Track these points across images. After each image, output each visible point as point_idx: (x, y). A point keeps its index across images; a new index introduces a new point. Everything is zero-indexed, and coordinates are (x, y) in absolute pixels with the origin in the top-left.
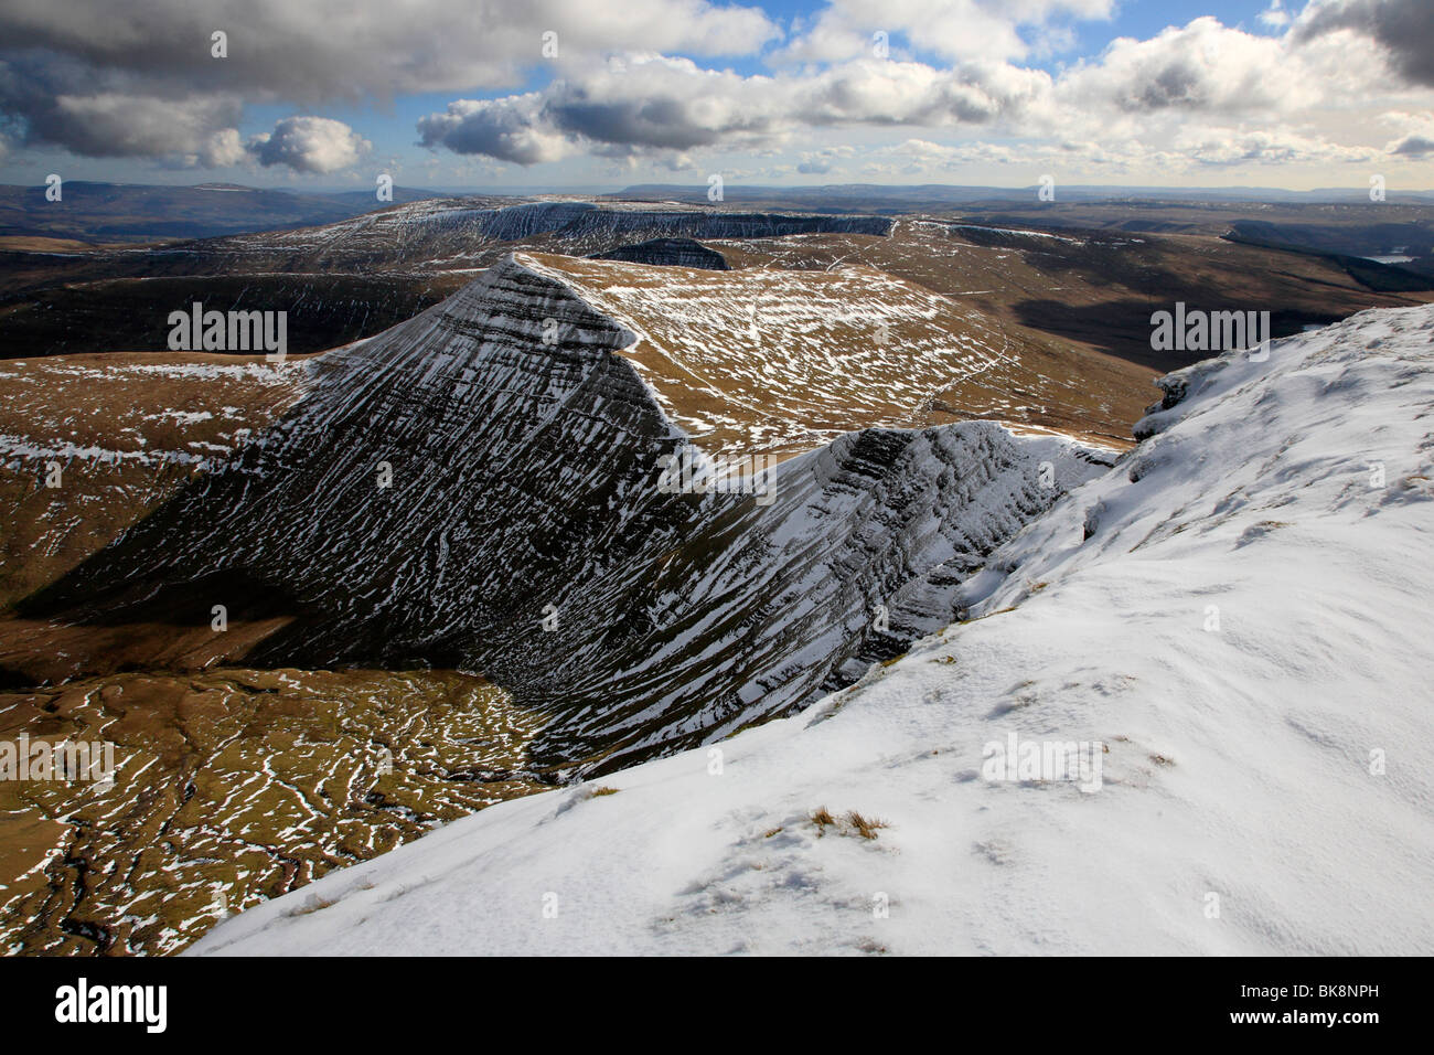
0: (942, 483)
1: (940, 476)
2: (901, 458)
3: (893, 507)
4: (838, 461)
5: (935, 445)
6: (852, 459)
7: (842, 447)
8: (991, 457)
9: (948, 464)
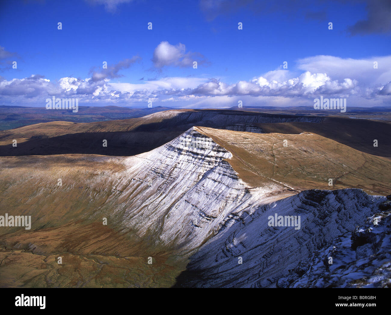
0: (339, 210)
1: (338, 208)
2: (323, 201)
3: (321, 219)
4: (301, 200)
5: (337, 196)
6: (306, 200)
7: (301, 195)
8: (358, 202)
9: (341, 204)
